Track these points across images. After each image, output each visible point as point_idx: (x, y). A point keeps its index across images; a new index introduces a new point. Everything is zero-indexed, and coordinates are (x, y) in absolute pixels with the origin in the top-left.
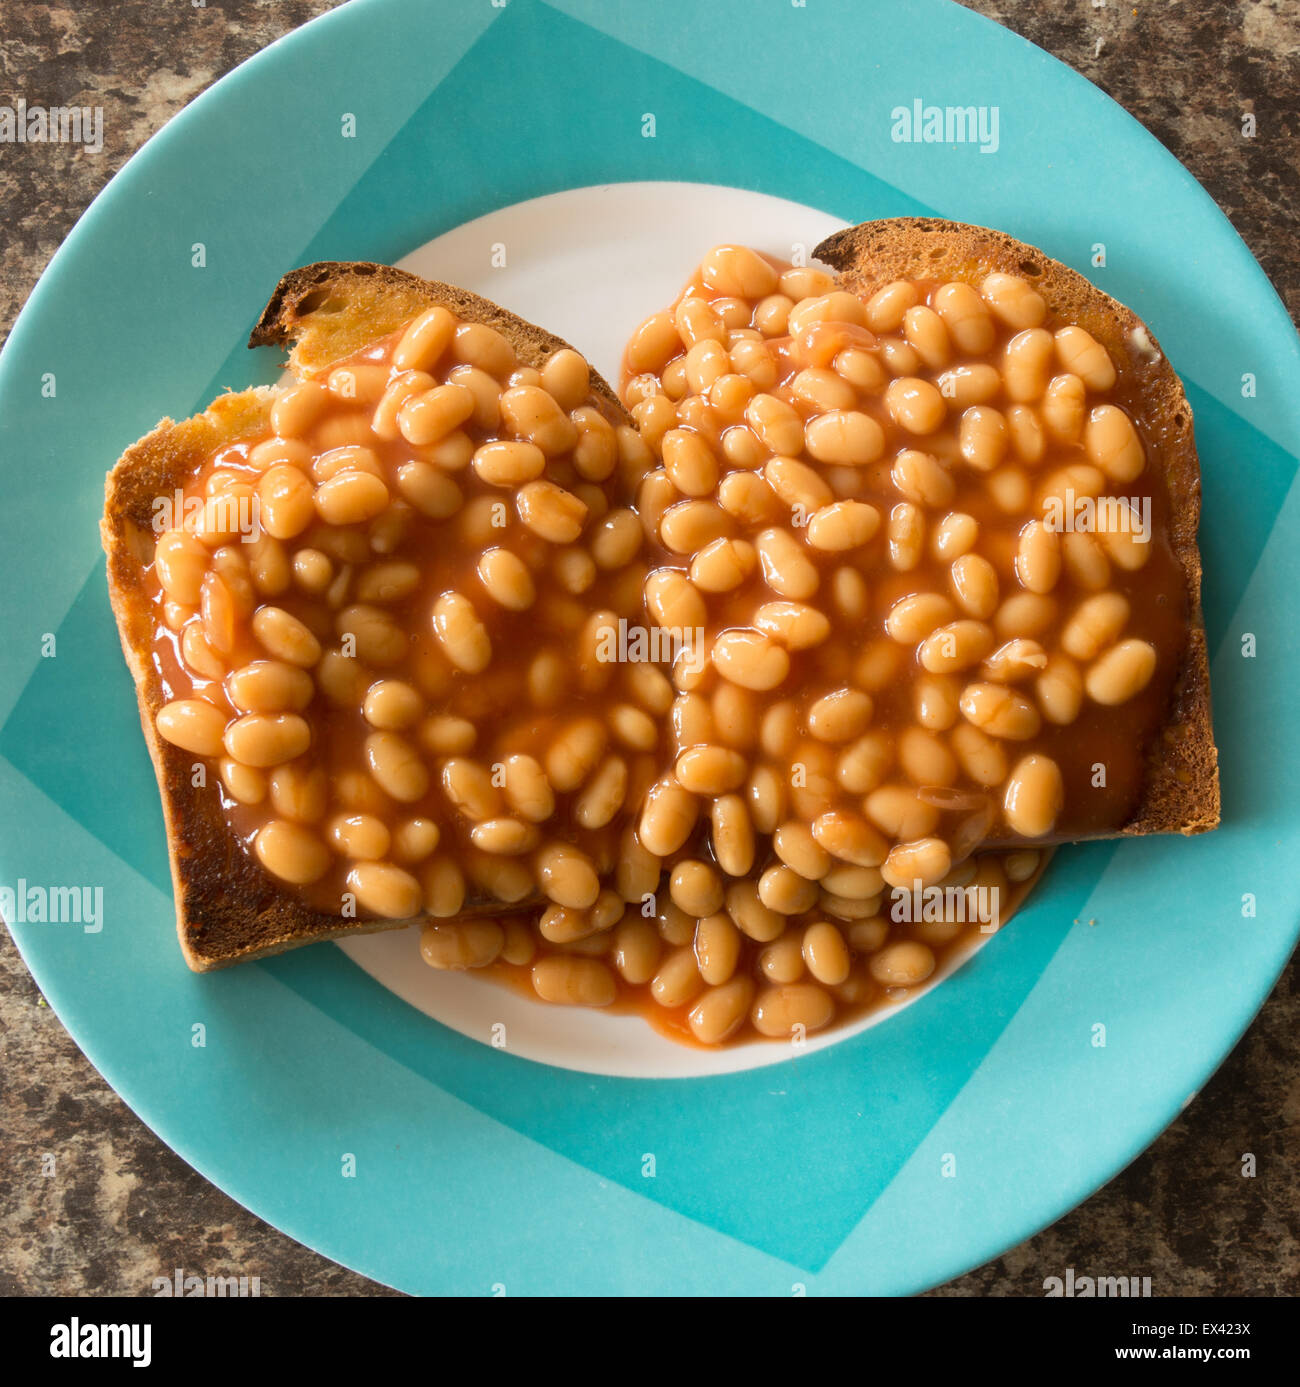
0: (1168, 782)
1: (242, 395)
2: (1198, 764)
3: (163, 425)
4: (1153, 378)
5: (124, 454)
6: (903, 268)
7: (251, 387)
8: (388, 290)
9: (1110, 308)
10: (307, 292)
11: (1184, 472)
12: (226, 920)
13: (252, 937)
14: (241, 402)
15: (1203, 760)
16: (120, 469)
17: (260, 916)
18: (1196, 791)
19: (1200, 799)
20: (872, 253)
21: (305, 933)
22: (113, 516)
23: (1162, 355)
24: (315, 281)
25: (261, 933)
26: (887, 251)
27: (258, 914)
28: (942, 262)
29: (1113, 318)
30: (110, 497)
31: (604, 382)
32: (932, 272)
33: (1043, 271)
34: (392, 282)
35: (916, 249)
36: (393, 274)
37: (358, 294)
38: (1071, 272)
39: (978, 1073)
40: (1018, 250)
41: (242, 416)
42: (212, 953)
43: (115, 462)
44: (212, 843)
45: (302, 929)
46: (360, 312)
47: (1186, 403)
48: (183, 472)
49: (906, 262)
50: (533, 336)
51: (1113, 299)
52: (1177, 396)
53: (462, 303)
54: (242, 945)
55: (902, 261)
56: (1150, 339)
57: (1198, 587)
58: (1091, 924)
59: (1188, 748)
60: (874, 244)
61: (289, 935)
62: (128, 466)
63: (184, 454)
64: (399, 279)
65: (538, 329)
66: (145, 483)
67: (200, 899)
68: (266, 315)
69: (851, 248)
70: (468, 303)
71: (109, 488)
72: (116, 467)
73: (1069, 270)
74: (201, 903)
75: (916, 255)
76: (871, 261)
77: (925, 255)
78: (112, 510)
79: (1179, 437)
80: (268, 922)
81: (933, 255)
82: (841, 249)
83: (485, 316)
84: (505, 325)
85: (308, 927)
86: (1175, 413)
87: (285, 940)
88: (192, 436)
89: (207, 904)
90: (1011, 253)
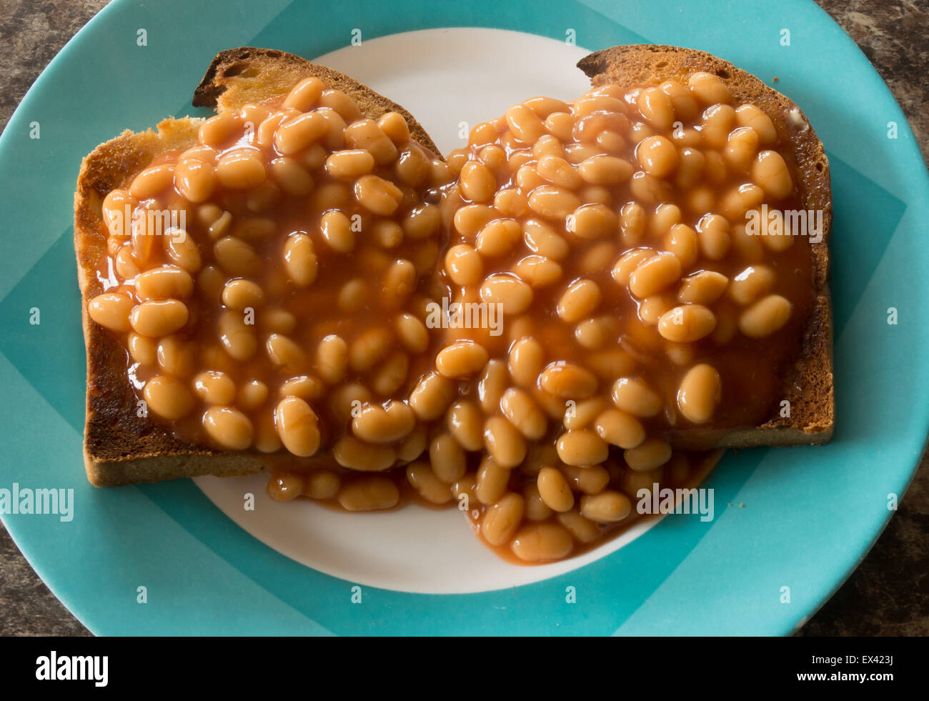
0: (796, 396)
1: (181, 120)
2: (818, 384)
3: (126, 134)
4: (803, 141)
5: (96, 148)
6: (637, 74)
7: (188, 116)
8: (288, 68)
9: (777, 98)
10: (233, 63)
11: (820, 198)
12: (116, 438)
13: (132, 451)
14: (180, 125)
15: (822, 382)
16: (93, 156)
17: (141, 439)
18: (816, 402)
19: (819, 408)
20: (617, 65)
21: (170, 453)
22: (83, 184)
23: (810, 126)
24: (240, 58)
25: (141, 449)
26: (628, 63)
27: (140, 437)
28: (664, 70)
29: (778, 104)
30: (83, 172)
31: (426, 134)
32: (657, 76)
33: (732, 76)
34: (291, 63)
35: (648, 62)
36: (292, 58)
37: (268, 68)
38: (751, 76)
39: (648, 601)
40: (716, 63)
41: (179, 133)
42: (103, 456)
43: (90, 152)
44: (115, 390)
45: (168, 450)
46: (267, 78)
47: (824, 156)
48: (134, 164)
49: (640, 70)
50: (381, 103)
51: (779, 93)
52: (819, 152)
53: (336, 79)
54: (124, 455)
55: (638, 69)
56: (802, 117)
57: (824, 269)
58: (740, 506)
59: (812, 374)
60: (619, 59)
61: (159, 452)
62: (98, 156)
63: (137, 153)
64: (296, 62)
65: (386, 99)
66: (108, 167)
67: (101, 422)
68: (205, 79)
69: (604, 61)
70: (340, 80)
71: (83, 168)
72: (89, 155)
73: (750, 75)
74: (100, 425)
75: (647, 66)
76: (616, 69)
77: (653, 65)
78: (83, 181)
79: (818, 177)
80: (145, 443)
81: (658, 66)
82: (597, 61)
83: (350, 88)
84: (363, 94)
85: (173, 450)
86: (817, 162)
87: (156, 455)
88: (144, 142)
89: (105, 427)
90: (711, 64)
